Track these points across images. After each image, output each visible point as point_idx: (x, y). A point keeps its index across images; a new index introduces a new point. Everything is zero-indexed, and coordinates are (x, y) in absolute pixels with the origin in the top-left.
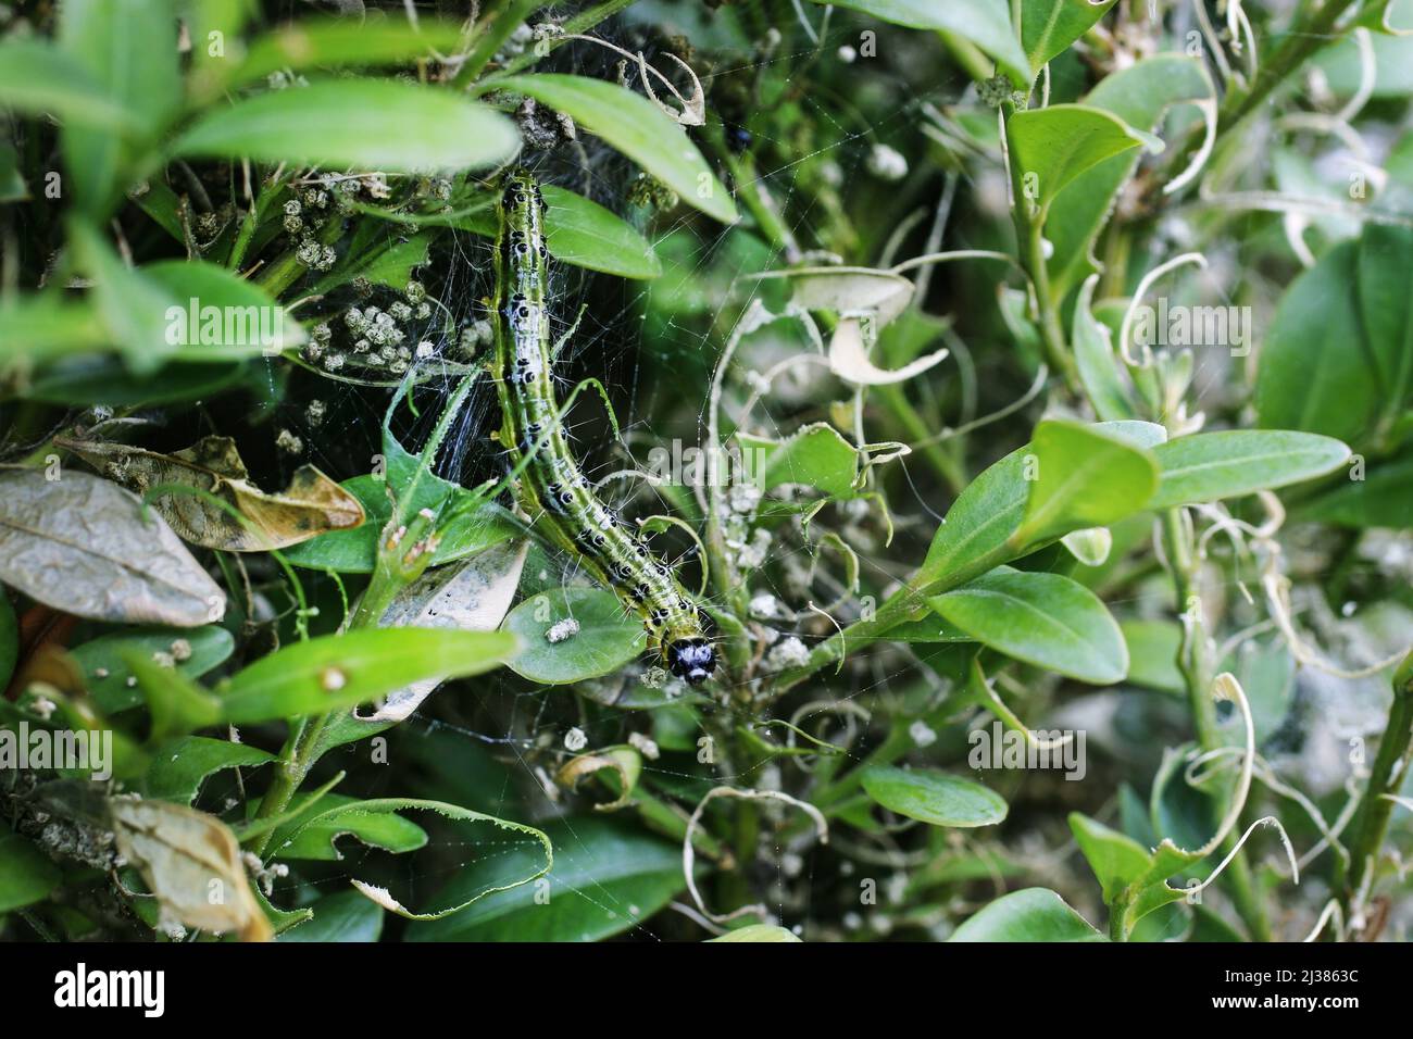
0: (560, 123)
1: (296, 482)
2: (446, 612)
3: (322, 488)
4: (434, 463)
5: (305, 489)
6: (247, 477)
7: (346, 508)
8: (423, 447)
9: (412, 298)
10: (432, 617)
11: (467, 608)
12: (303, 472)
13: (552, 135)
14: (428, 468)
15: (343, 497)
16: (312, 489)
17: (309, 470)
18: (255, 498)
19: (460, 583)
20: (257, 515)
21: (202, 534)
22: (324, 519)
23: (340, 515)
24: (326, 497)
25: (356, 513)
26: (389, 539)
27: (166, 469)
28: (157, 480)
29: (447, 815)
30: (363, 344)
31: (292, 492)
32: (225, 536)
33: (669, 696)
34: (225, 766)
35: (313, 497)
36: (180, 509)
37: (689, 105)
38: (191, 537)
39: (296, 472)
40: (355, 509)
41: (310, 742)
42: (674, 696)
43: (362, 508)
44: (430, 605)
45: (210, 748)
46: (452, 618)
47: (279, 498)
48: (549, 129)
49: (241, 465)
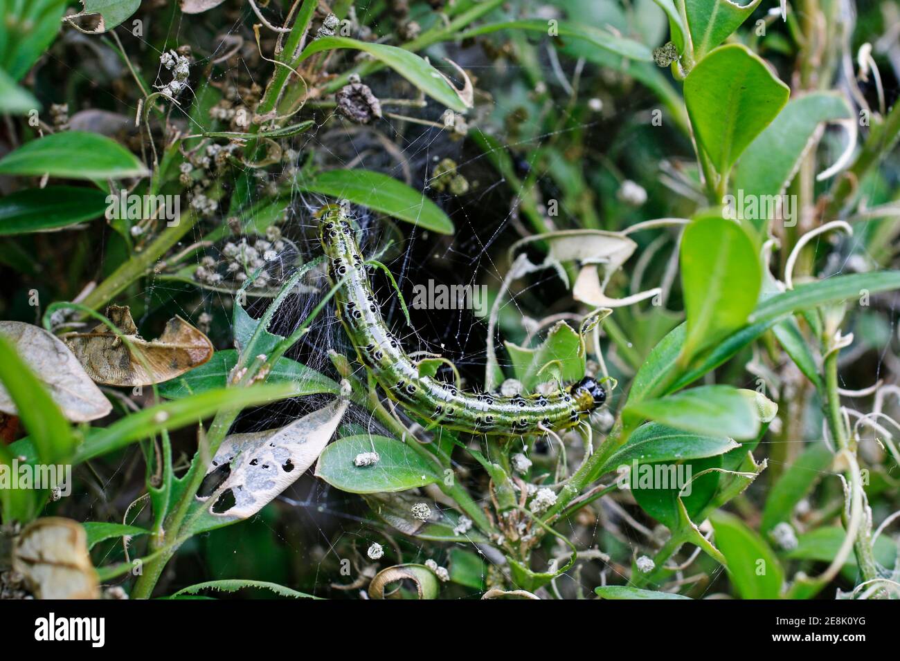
0: (370, 106)
1: (168, 329)
2: (282, 445)
3: (185, 332)
4: (269, 325)
5: (174, 334)
6: (137, 333)
7: (200, 345)
8: (262, 314)
9: (270, 237)
10: (272, 448)
11: (299, 443)
12: (173, 322)
13: (364, 113)
14: (265, 328)
15: (198, 337)
16: (178, 334)
17: (177, 319)
18: (141, 345)
19: (295, 429)
20: (143, 360)
21: (106, 377)
22: (187, 358)
23: (197, 352)
24: (187, 339)
25: (207, 348)
26: (235, 376)
27: (88, 341)
28: (81, 349)
29: (278, 593)
30: (234, 266)
31: (164, 338)
32: (122, 377)
33: (457, 534)
34: (110, 536)
35: (178, 340)
36: (93, 363)
37: (462, 94)
38: (99, 380)
39: (168, 323)
40: (206, 345)
41: (174, 524)
42: (460, 533)
43: (211, 345)
44: (271, 440)
45: (102, 526)
46: (286, 449)
47: (156, 343)
48: (363, 110)
49: (134, 326)
